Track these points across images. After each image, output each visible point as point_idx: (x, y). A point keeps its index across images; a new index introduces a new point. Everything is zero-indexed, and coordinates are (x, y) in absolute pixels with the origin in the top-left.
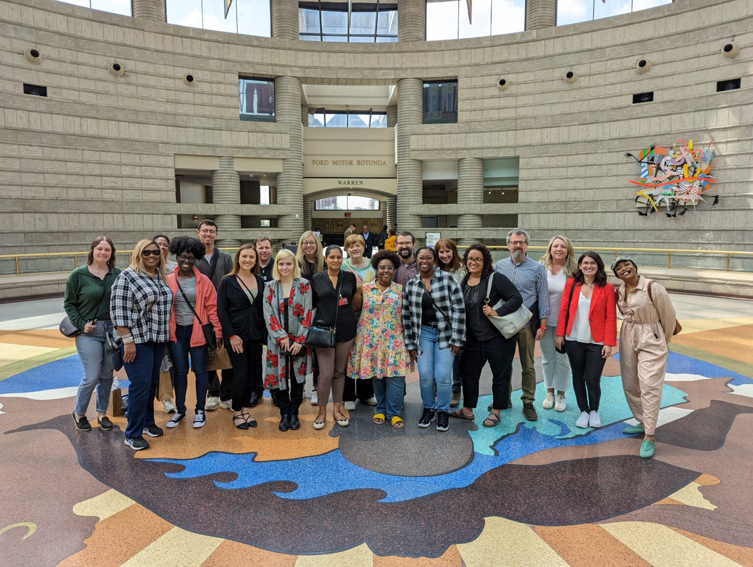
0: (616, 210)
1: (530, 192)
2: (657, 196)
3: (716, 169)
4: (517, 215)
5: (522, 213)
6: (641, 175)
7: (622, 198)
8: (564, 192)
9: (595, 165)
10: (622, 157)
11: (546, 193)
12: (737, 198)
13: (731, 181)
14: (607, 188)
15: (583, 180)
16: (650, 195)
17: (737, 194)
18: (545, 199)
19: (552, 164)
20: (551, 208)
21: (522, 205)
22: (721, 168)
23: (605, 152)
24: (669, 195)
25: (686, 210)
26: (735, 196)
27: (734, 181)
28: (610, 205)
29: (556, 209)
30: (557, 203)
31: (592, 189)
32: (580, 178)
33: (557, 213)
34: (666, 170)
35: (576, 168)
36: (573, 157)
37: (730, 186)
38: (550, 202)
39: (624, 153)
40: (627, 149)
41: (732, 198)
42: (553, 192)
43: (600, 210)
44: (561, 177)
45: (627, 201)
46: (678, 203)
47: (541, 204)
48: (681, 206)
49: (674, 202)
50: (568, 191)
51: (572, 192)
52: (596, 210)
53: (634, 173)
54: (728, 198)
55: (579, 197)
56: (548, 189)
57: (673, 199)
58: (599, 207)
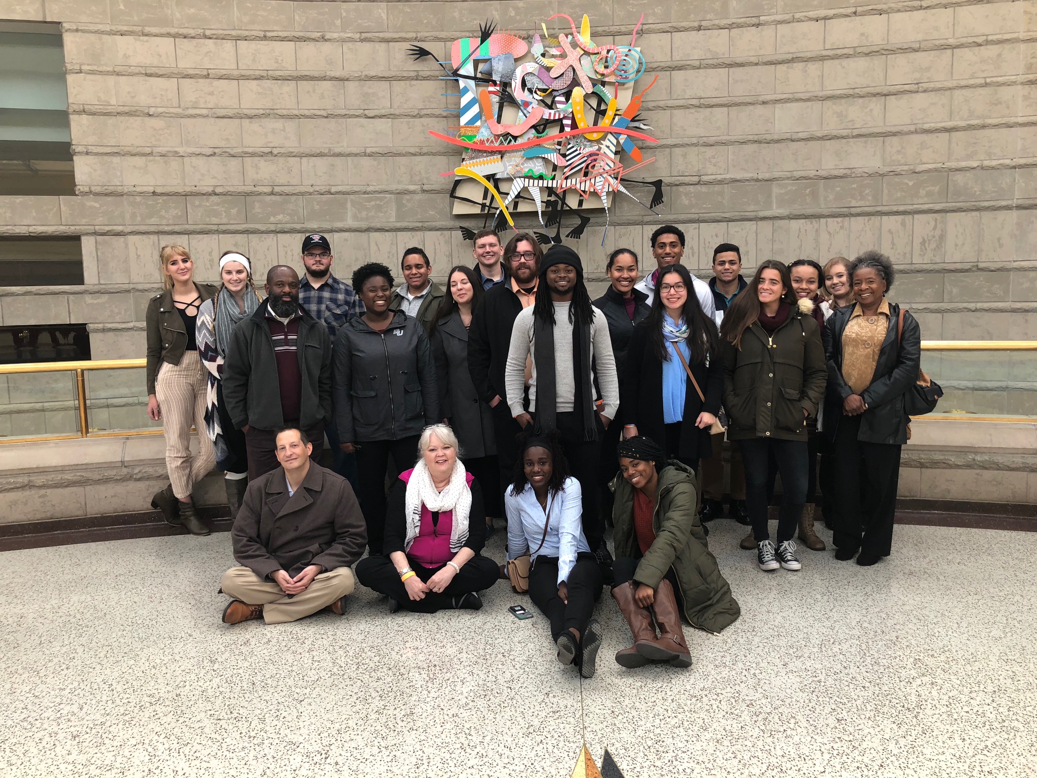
0: (398, 225)
1: (116, 160)
2: (510, 180)
3: (651, 105)
4: (76, 239)
5: (95, 233)
6: (458, 116)
7: (412, 188)
8: (234, 164)
9: (324, 78)
10: (399, 56)
11: (175, 164)
12: (704, 189)
13: (686, 141)
14: (365, 154)
15: (291, 125)
16: (489, 177)
17: (705, 178)
18: (175, 184)
19: (186, 64)
20: (197, 215)
21: (91, 202)
22: (662, 104)
23: (351, 40)
24: (541, 177)
25: (585, 222)
26: (699, 183)
27: (695, 141)
28: (379, 208)
29: (215, 220)
30: (214, 199)
31: (321, 155)
32: (282, 116)
33: (218, 232)
34: (526, 104)
35: (267, 83)
36: (253, 45)
37: (684, 156)
38: (192, 194)
39: (407, 45)
40: (413, 35)
41: (691, 188)
42: (200, 162)
43: (350, 222)
44: (222, 112)
45: (426, 196)
46: (564, 203)
47: (160, 199)
48: (572, 211)
49: (553, 198)
50: (248, 160)
51: (262, 162)
52: (339, 225)
53: (437, 112)
54: (681, 189)
55: (283, 180)
56: (181, 150)
57: (550, 191)
58: (349, 214)
